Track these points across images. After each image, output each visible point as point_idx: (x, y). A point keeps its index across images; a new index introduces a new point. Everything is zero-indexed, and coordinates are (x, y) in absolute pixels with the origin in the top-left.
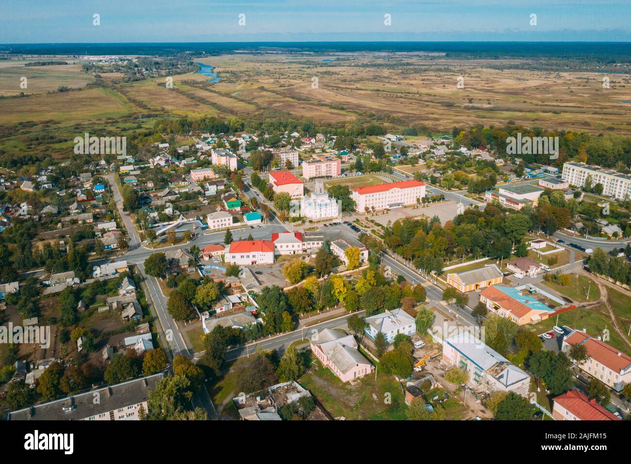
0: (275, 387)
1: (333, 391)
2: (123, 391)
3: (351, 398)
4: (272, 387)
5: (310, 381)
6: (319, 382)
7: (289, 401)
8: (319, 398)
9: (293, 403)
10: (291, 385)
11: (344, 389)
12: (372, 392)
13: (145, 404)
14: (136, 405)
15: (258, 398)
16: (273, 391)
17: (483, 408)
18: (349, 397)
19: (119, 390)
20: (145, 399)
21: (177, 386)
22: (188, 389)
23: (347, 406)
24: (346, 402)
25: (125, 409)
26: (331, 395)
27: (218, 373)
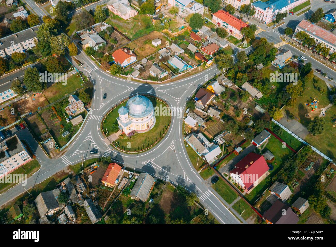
0: (94, 25)
1: (121, 24)
2: (23, 34)
3: (129, 26)
4: (93, 26)
5: (110, 21)
6: (114, 21)
7: (102, 30)
8: (115, 27)
9: (104, 30)
10: (101, 24)
11: (126, 22)
12: (138, 22)
13: (36, 38)
14: (31, 39)
15: (88, 31)
16: (94, 27)
17: (185, 22)
18: (128, 25)
19: (21, 34)
20: (35, 36)
21: (48, 27)
22: (54, 28)
23: (128, 29)
24: (127, 27)
25: (27, 41)
26: (120, 25)
27: (66, 23)
